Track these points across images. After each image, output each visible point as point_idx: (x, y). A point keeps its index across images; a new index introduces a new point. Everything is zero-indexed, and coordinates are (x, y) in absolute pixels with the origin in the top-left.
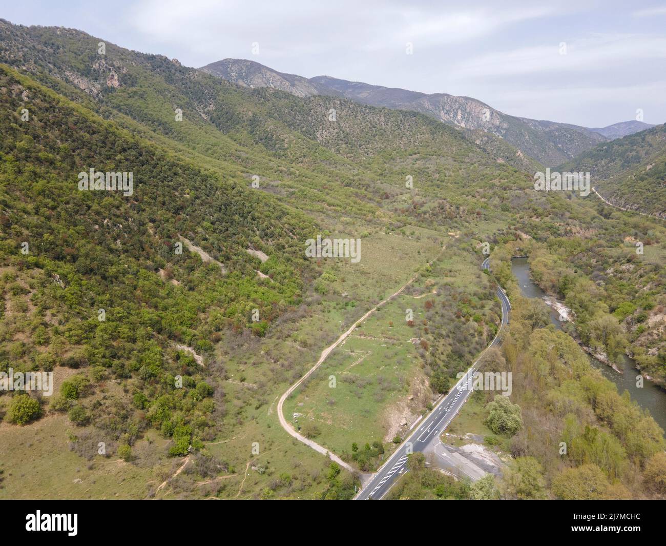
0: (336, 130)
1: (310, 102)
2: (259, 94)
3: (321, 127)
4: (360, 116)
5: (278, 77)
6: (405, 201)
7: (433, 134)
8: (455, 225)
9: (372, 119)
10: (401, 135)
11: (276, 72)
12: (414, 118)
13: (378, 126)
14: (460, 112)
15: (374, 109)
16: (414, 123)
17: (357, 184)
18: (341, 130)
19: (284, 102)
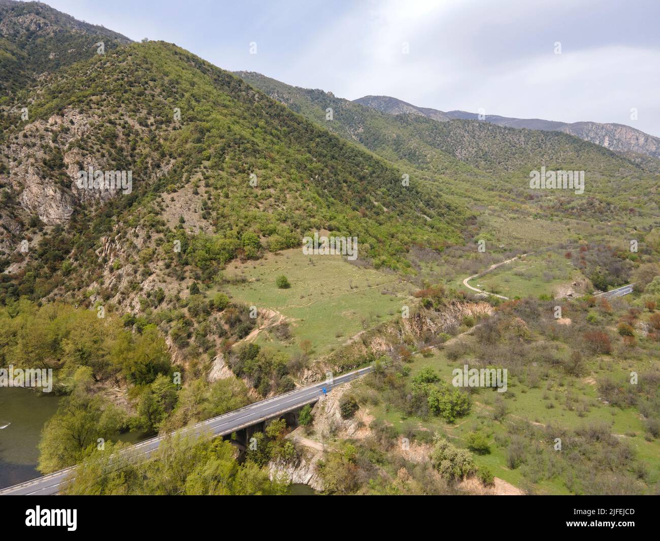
0: (475, 149)
1: (449, 125)
2: (401, 119)
3: (460, 147)
4: (499, 137)
5: (415, 110)
6: (551, 200)
7: (578, 151)
8: (606, 218)
9: (511, 139)
10: (542, 153)
11: (412, 106)
12: (556, 138)
13: (518, 146)
14: (607, 138)
15: (513, 130)
16: (556, 142)
17: (500, 189)
18: (480, 149)
19: (424, 126)
